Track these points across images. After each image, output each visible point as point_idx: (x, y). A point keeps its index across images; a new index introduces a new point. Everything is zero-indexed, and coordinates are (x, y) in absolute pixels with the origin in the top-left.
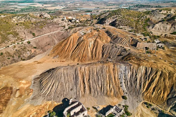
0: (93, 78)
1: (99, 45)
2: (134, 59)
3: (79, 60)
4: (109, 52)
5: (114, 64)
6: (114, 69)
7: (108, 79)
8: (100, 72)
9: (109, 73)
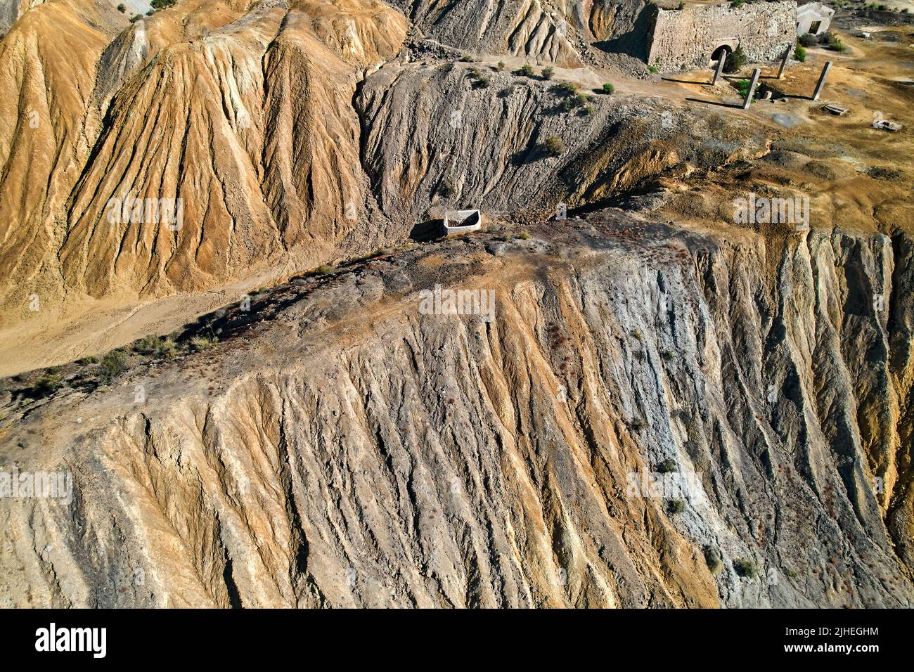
0: (354, 520)
1: (316, 85)
2: (682, 166)
3: (152, 277)
4: (422, 137)
5: (541, 276)
6: (552, 330)
7: (522, 474)
8: (416, 414)
9: (514, 394)
